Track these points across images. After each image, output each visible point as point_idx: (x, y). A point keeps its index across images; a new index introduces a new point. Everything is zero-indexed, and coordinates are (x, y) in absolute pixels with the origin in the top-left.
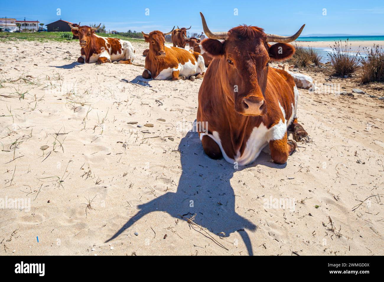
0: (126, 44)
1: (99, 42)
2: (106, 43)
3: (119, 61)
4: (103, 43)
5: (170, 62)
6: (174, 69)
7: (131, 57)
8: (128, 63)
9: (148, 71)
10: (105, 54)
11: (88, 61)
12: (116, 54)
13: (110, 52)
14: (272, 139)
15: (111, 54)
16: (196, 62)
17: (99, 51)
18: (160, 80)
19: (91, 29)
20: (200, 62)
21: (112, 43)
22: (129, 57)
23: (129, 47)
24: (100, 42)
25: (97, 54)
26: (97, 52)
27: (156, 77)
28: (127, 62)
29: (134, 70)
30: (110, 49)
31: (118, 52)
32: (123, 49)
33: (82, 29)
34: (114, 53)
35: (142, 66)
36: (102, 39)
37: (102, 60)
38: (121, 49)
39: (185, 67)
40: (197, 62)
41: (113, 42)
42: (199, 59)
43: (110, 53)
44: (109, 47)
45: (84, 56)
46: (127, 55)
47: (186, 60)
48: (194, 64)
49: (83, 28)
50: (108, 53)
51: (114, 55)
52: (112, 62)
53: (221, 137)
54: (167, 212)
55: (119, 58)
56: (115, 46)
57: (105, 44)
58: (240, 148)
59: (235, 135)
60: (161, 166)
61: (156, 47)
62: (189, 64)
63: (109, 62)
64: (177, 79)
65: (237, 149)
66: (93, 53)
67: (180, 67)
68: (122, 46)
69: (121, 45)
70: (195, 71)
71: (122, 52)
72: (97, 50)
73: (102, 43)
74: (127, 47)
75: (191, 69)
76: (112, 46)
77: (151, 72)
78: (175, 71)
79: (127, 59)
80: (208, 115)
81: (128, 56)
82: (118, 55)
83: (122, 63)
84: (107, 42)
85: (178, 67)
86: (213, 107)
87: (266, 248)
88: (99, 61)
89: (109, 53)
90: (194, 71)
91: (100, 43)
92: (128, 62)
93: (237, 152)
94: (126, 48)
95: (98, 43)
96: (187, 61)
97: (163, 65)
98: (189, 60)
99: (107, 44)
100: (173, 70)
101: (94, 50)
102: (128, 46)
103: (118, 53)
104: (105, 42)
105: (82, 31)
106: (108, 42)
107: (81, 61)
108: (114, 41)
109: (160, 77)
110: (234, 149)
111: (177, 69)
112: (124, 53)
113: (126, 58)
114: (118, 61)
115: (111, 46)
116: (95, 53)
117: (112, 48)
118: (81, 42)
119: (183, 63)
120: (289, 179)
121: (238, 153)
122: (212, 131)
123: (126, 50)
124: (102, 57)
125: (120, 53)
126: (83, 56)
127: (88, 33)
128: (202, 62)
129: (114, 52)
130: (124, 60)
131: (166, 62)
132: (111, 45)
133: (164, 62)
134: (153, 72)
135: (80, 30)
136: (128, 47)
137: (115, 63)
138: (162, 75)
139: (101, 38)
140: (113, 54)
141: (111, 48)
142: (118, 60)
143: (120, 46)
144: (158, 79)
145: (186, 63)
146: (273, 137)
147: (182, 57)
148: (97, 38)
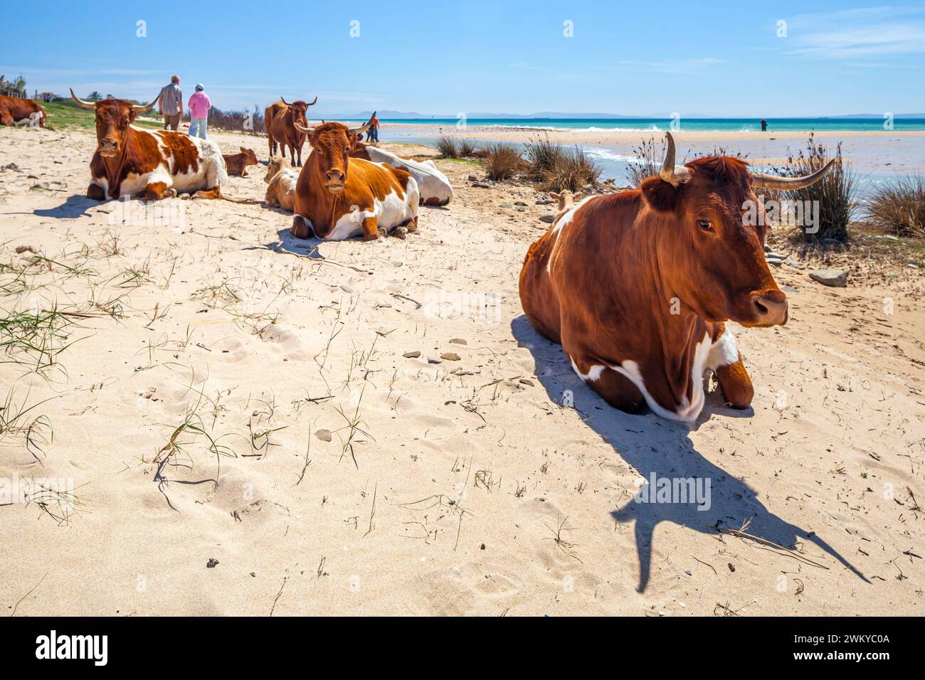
0: (209, 146)
1: (142, 144)
2: (159, 146)
3: (194, 193)
4: (153, 146)
5: (356, 197)
6: (368, 214)
7: (221, 180)
8: (216, 197)
9: (305, 219)
10: (160, 175)
11: (116, 195)
12: (185, 172)
13: (171, 168)
14: (723, 363)
15: (175, 173)
16: (404, 194)
17: (144, 166)
18: (339, 241)
19: (130, 109)
20: (413, 193)
21: (173, 145)
22: (217, 180)
23: (215, 154)
24: (144, 142)
25: (141, 173)
26: (141, 168)
27: (328, 235)
28: (212, 194)
29: (248, 215)
30: (171, 160)
31: (190, 167)
32: (201, 160)
33: (105, 109)
34: (181, 171)
35: (250, 203)
36: (149, 135)
37: (157, 190)
38: (198, 160)
39: (386, 207)
40: (406, 192)
41: (176, 143)
42: (409, 186)
43: (171, 172)
44: (169, 156)
45: (104, 182)
46: (210, 176)
47: (386, 190)
48: (401, 197)
49: (108, 107)
50: (165, 171)
51: (180, 176)
52: (177, 196)
53: (644, 372)
54: (687, 526)
55: (192, 184)
56: (183, 153)
57: (157, 147)
58: (685, 390)
59: (674, 365)
60: (577, 442)
61: (325, 160)
62: (392, 197)
63: (170, 195)
64: (375, 237)
65: (680, 393)
66: (128, 172)
67: (378, 208)
68: (199, 150)
69: (195, 148)
70: (405, 216)
71: (201, 168)
72: (141, 164)
73: (150, 145)
74: (211, 155)
75: (398, 210)
76: (174, 152)
77: (313, 222)
78: (369, 218)
79: (211, 186)
80: (614, 330)
81: (215, 177)
82: (191, 176)
83: (203, 198)
84: (161, 143)
85: (374, 209)
86: (622, 313)
87: (867, 555)
88: (148, 194)
89: (169, 170)
90: (403, 215)
91: (145, 146)
92: (215, 194)
93: (682, 400)
94: (210, 157)
95: (139, 145)
96: (388, 192)
97: (343, 206)
98: (392, 190)
99: (162, 148)
100: (363, 214)
101: (134, 164)
102: (214, 152)
103: (190, 169)
104: (156, 142)
105: (105, 113)
106: (164, 142)
107: (96, 195)
108: (177, 141)
109: (336, 233)
110: (676, 393)
111: (372, 212)
112: (204, 170)
113: (209, 183)
114: (191, 194)
115: (171, 152)
116: (135, 172)
117: (176, 158)
118: (103, 145)
119: (382, 198)
120: (781, 434)
121: (685, 399)
122: (621, 361)
123: (210, 164)
124: (156, 184)
125: (196, 169)
126: (99, 180)
127: (122, 119)
128: (415, 192)
129: (179, 168)
130: (205, 189)
131: (350, 197)
132: (173, 150)
133: (344, 196)
134: (318, 222)
135: (100, 110)
136: (213, 156)
137: (185, 198)
138: (341, 229)
139: (144, 132)
140: (179, 172)
141: (172, 157)
142: (192, 191)
143: (194, 152)
144: (332, 238)
145: (387, 197)
146: (725, 359)
147: (377, 184)
148: (136, 132)
